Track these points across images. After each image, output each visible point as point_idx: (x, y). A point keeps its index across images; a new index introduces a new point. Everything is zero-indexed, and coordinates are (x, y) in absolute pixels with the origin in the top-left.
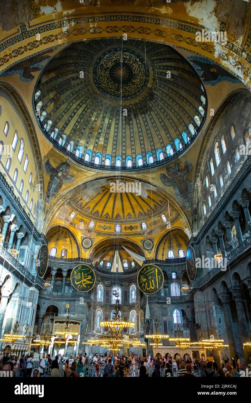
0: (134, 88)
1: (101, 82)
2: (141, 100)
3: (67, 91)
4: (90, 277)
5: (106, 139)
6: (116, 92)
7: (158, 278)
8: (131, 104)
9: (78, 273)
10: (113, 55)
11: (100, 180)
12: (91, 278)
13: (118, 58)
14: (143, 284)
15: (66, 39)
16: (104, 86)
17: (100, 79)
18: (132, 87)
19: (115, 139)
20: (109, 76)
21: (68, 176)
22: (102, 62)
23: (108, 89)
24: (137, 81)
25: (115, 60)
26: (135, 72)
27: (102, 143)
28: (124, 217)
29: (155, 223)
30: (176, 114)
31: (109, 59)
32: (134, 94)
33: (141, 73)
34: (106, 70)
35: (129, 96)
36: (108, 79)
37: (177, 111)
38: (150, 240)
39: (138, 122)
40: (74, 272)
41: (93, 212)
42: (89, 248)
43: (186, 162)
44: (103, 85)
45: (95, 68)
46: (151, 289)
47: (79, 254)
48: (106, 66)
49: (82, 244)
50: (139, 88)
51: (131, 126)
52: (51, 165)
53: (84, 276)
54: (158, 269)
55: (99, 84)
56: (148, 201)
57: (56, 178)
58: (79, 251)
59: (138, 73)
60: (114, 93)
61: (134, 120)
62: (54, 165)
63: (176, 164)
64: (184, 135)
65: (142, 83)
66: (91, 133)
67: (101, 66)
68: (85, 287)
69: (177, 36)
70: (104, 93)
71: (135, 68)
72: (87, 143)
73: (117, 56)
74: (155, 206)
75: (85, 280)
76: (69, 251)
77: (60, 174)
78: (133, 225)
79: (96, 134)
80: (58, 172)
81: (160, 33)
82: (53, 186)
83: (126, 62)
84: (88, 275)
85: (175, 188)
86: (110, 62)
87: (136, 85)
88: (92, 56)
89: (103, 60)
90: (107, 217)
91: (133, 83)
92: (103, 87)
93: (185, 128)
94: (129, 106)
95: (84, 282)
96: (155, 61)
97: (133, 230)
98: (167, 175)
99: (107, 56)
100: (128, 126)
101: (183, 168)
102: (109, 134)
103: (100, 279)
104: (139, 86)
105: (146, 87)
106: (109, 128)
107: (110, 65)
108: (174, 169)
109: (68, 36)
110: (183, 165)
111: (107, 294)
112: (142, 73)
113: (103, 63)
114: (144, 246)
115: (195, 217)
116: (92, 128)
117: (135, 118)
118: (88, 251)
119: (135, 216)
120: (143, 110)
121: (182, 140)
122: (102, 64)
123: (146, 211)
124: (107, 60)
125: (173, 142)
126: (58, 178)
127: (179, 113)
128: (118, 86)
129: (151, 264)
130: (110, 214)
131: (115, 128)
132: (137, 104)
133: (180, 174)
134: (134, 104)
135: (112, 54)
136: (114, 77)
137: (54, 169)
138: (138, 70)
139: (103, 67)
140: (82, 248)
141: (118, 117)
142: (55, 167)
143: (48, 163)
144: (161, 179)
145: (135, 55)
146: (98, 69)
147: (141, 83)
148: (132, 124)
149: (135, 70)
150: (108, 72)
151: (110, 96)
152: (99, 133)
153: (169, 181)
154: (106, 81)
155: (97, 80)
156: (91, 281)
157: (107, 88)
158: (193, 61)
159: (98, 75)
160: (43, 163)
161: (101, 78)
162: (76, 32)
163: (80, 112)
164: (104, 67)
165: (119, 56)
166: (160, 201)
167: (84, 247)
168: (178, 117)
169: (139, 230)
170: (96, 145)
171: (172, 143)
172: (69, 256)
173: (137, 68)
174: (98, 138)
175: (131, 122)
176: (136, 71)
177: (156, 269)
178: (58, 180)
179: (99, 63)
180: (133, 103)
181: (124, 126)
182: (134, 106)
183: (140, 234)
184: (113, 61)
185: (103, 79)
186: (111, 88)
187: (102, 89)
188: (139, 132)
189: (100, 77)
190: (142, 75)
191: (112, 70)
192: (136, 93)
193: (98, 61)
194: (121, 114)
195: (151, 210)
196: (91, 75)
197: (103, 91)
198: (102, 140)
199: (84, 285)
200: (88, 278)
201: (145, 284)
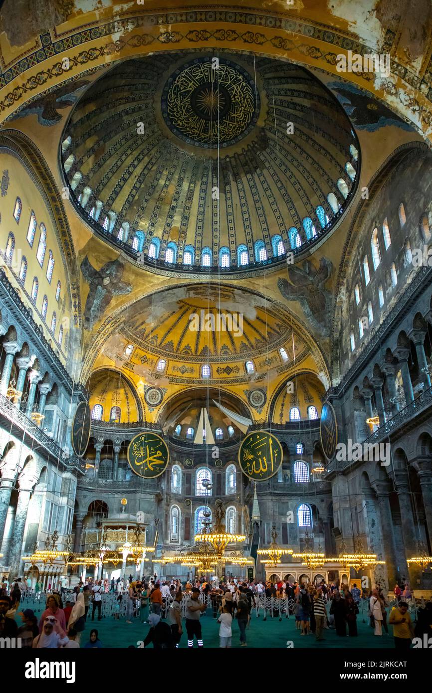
0: (234, 128)
1: (174, 116)
2: (246, 149)
3: (116, 134)
4: (159, 454)
5: (186, 218)
6: (201, 134)
7: (274, 454)
8: (227, 156)
9: (139, 447)
10: (197, 70)
11: (175, 291)
13: (206, 74)
14: (248, 465)
16: (181, 124)
17: (173, 112)
18: (231, 125)
19: (200, 217)
20: (189, 106)
21: (121, 285)
22: (178, 82)
23: (188, 129)
24: (238, 115)
25: (200, 79)
26: (235, 99)
27: (179, 225)
28: (216, 351)
29: (269, 361)
30: (306, 175)
31: (190, 77)
32: (233, 138)
33: (245, 102)
34: (184, 95)
35: (224, 142)
36: (187, 111)
37: (308, 170)
38: (260, 390)
39: (240, 187)
40: (132, 445)
41: (163, 344)
42: (157, 405)
43: (323, 259)
44: (179, 122)
45: (165, 93)
46: (261, 472)
47: (140, 415)
48: (185, 88)
49: (145, 398)
50: (242, 128)
51: (229, 195)
52: (90, 266)
53: (150, 451)
54: (273, 439)
55: (171, 120)
56: (258, 325)
57: (100, 287)
58: (140, 410)
59: (241, 101)
60: (198, 137)
61: (233, 184)
62: (97, 266)
63: (305, 263)
64: (320, 212)
65: (248, 120)
66: (159, 207)
67: (175, 89)
68: (152, 469)
69: (310, 49)
70: (180, 136)
71: (236, 92)
72: (153, 225)
73: (204, 71)
74: (269, 333)
75: (151, 458)
76: (124, 410)
77: (106, 281)
78: (231, 366)
79: (167, 209)
80: (103, 278)
81: (281, 43)
82: (95, 302)
83: (220, 81)
84: (156, 450)
85: (303, 304)
86: (191, 82)
87: (238, 122)
88: (160, 71)
89: (179, 78)
90: (186, 353)
91: (232, 120)
92: (179, 125)
93: (322, 200)
94: (225, 159)
95: (150, 462)
96: (271, 81)
97: (232, 374)
98: (290, 282)
99: (186, 70)
100: (222, 195)
101: (318, 270)
102: (189, 208)
103: (175, 455)
104: (242, 125)
105: (254, 126)
106: (189, 198)
107: (191, 87)
108: (301, 270)
109: (122, 48)
110: (317, 265)
112: (247, 102)
113: (179, 84)
114: (250, 401)
115: (337, 354)
116: (161, 199)
117: (236, 180)
118: (156, 410)
119: (235, 350)
120: (249, 166)
121: (316, 221)
122: (177, 86)
123: (253, 341)
124: (186, 77)
125: (301, 224)
126: (104, 287)
127: (311, 172)
128: (206, 123)
129: (261, 431)
130: (193, 348)
131: (201, 198)
132: (239, 155)
133: (311, 279)
134: (234, 157)
135: (195, 67)
136: (199, 108)
137: (96, 272)
138: (240, 96)
139: (178, 91)
140: (146, 404)
141: (205, 180)
142: (98, 270)
143: (85, 263)
144: (280, 287)
145: (235, 69)
146: (171, 94)
147: (245, 118)
148: (230, 191)
149: (235, 95)
150: (187, 99)
151: (192, 142)
152: (173, 208)
153: (293, 291)
154: (185, 115)
155: (169, 114)
156: (162, 460)
157: (186, 127)
158: (338, 90)
159: (171, 105)
160: (78, 263)
161: (175, 109)
162: (135, 41)
163: (138, 170)
164: (180, 90)
165: (207, 72)
166: (278, 325)
167: (148, 403)
168: (311, 180)
169: (241, 373)
170: (168, 229)
171: (298, 225)
172: (124, 419)
173: (239, 92)
174: (171, 217)
175: (228, 188)
176: (236, 97)
177: (270, 439)
178: (104, 292)
179: (172, 83)
180: (231, 155)
182: (233, 159)
183: (242, 381)
184: (197, 80)
185: (178, 112)
186: (194, 128)
187: (177, 129)
188: (242, 205)
189: (173, 109)
190: (249, 104)
191: (195, 95)
192: (236, 136)
193: (171, 80)
194: (210, 173)
195: (262, 340)
196: (158, 106)
197: (178, 133)
198: (177, 220)
199: (149, 466)
200: (157, 455)
201: (251, 464)
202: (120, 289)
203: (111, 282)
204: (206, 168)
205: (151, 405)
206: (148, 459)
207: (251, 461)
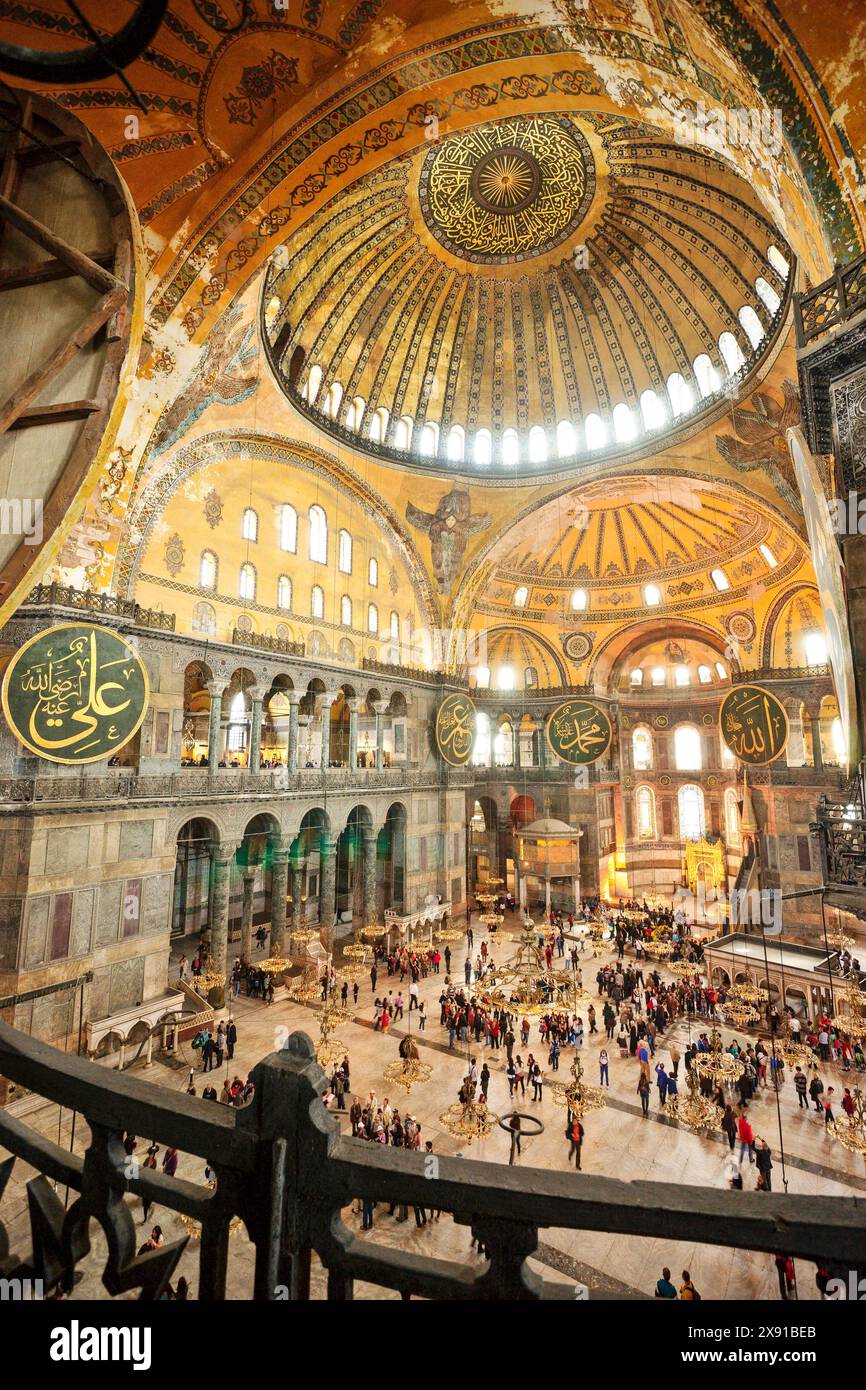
0: (565, 201)
1: (464, 237)
2: (602, 224)
3: (388, 317)
4: (596, 728)
5: (546, 381)
6: (519, 239)
7: (773, 723)
9: (564, 725)
10: (453, 150)
12: (598, 729)
13: (471, 145)
14: (735, 738)
15: (228, 291)
16: (480, 242)
17: (458, 233)
18: (557, 199)
19: (568, 369)
20: (478, 209)
21: (473, 519)
22: (436, 186)
23: (494, 243)
24: (560, 177)
25: (467, 159)
26: (541, 154)
27: (538, 395)
28: (658, 563)
29: (747, 568)
30: (718, 224)
31: (450, 167)
32: (572, 219)
33: (560, 148)
34: (458, 198)
35: (560, 231)
36: (478, 217)
37: (719, 213)
38: (743, 614)
39: (617, 291)
40: (554, 725)
41: (573, 572)
42: (585, 658)
43: (787, 385)
44: (475, 241)
45: (428, 215)
46: (756, 751)
47: (563, 676)
48: (453, 189)
49: (566, 652)
50: (578, 192)
51: (603, 315)
52: (419, 512)
53: (581, 727)
54: (769, 699)
55: (461, 246)
56: (709, 515)
57: (444, 533)
58: (561, 670)
59: (552, 151)
60: (516, 245)
61: (604, 292)
62: (430, 508)
63: (755, 399)
64: (763, 288)
65: (580, 175)
66: (499, 383)
67: (439, 200)
68: (587, 752)
70: (488, 260)
71: (535, 142)
72: (498, 412)
73: (464, 144)
74: (733, 525)
75: (584, 737)
76: (541, 671)
77: (451, 522)
78: (689, 580)
79: (511, 379)
80: (444, 521)
82: (445, 554)
83: (500, 141)
84: (590, 724)
85: (771, 474)
86: (456, 173)
87: (565, 187)
88: (398, 192)
89: (435, 180)
90: (613, 574)
91: (555, 189)
92: (477, 245)
93: (760, 264)
95: (583, 742)
97: (694, 594)
98: (737, 438)
99: (436, 163)
100: (592, 318)
101: (782, 406)
102: (546, 363)
104: (575, 188)
105: (595, 179)
106: (541, 347)
107: (462, 179)
108: (753, 414)
109: (226, 281)
110: (778, 398)
111: (661, 747)
112: (562, 146)
113: (440, 188)
114: (729, 633)
116: (497, 369)
117: (606, 284)
118: (584, 665)
119: (688, 555)
120: (618, 250)
121: (760, 308)
122: (440, 193)
123: (712, 539)
124: (444, 172)
125: (737, 321)
126: (450, 531)
127: (725, 217)
128: (517, 219)
129: (750, 685)
130: (621, 565)
131: (559, 339)
132: (594, 241)
133: (776, 425)
135: (446, 149)
136: (493, 202)
137: (431, 517)
138: (546, 143)
139: (446, 200)
140: (568, 660)
141: (556, 306)
142: (433, 513)
143: (411, 511)
144: (722, 452)
146: (439, 211)
147: (574, 175)
148: (604, 307)
149: (537, 148)
150: (468, 203)
151: (512, 259)
152: (521, 374)
153: (747, 454)
154: (478, 226)
155: (453, 240)
156: (602, 736)
157: (490, 242)
159: (448, 225)
160: (401, 517)
161: (459, 227)
162: (235, 261)
163: (447, 345)
164: (449, 196)
165: (470, 141)
166: (741, 512)
167: (571, 658)
168: (730, 232)
169: (708, 591)
170: (523, 409)
171: (733, 326)
172: (543, 684)
173: (541, 139)
174: (522, 389)
175: (597, 303)
176: (541, 150)
177: (765, 698)
178: (453, 537)
179: (429, 195)
181: (582, 324)
183: (712, 601)
184: (463, 164)
185: (466, 228)
186: (502, 236)
187: (478, 253)
188: (629, 324)
189: (455, 228)
190: (567, 150)
191: (475, 186)
192: (576, 212)
193: (424, 192)
194: (561, 292)
195: (725, 535)
196: (429, 239)
197: (481, 258)
198: (533, 387)
199: (582, 748)
200: (593, 731)
201: (739, 737)
202: (474, 524)
203: (458, 521)
204: (551, 287)
205: (576, 659)
206: (578, 739)
207: (738, 734)
